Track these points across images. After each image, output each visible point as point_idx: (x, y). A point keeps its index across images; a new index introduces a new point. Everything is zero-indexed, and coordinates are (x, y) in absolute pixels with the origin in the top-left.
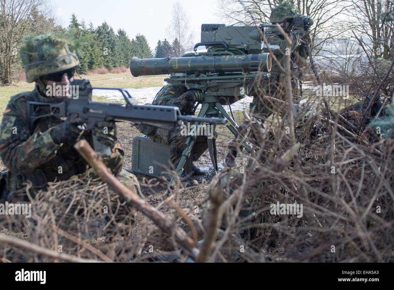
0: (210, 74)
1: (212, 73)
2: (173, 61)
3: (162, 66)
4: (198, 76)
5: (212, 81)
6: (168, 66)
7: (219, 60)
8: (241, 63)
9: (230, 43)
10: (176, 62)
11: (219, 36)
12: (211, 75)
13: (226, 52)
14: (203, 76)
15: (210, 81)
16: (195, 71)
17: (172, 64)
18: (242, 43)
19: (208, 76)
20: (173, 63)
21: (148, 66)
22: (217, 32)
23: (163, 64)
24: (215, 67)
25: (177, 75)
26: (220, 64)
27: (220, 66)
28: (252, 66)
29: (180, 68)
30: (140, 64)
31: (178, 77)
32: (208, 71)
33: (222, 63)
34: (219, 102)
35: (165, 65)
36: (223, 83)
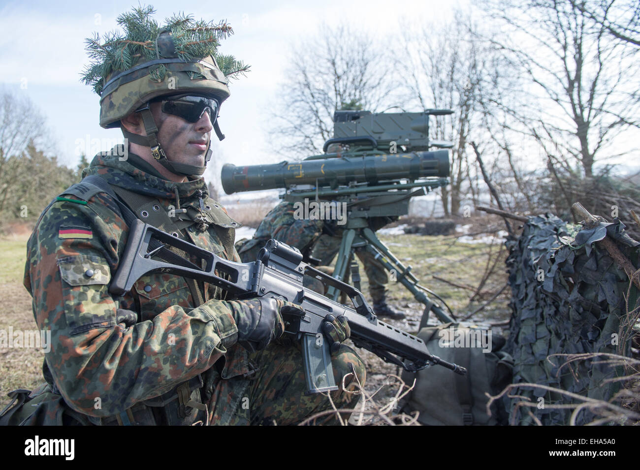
0: (356, 183)
1: (358, 182)
2: (295, 167)
3: (276, 174)
4: (335, 188)
5: (359, 195)
6: (287, 173)
7: (373, 161)
8: (408, 164)
9: (380, 138)
10: (299, 167)
11: (363, 128)
12: (357, 186)
13: (375, 151)
14: (343, 188)
15: (356, 195)
16: (332, 180)
17: (293, 171)
18: (400, 137)
19: (352, 187)
20: (294, 169)
21: (252, 176)
22: (359, 123)
23: (278, 171)
24: (366, 171)
25: (300, 187)
26: (373, 167)
27: (373, 171)
28: (426, 168)
29: (306, 176)
30: (238, 173)
31: (302, 191)
32: (353, 179)
33: (376, 166)
34: (368, 227)
35: (282, 174)
36: (377, 196)
